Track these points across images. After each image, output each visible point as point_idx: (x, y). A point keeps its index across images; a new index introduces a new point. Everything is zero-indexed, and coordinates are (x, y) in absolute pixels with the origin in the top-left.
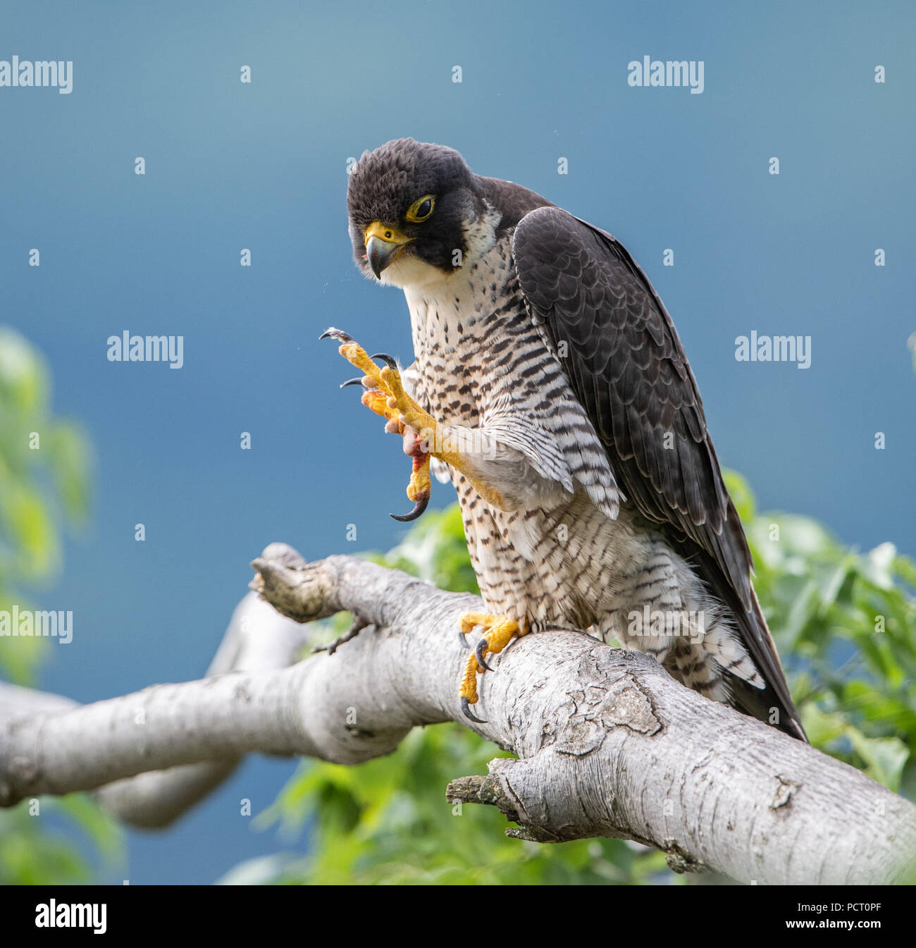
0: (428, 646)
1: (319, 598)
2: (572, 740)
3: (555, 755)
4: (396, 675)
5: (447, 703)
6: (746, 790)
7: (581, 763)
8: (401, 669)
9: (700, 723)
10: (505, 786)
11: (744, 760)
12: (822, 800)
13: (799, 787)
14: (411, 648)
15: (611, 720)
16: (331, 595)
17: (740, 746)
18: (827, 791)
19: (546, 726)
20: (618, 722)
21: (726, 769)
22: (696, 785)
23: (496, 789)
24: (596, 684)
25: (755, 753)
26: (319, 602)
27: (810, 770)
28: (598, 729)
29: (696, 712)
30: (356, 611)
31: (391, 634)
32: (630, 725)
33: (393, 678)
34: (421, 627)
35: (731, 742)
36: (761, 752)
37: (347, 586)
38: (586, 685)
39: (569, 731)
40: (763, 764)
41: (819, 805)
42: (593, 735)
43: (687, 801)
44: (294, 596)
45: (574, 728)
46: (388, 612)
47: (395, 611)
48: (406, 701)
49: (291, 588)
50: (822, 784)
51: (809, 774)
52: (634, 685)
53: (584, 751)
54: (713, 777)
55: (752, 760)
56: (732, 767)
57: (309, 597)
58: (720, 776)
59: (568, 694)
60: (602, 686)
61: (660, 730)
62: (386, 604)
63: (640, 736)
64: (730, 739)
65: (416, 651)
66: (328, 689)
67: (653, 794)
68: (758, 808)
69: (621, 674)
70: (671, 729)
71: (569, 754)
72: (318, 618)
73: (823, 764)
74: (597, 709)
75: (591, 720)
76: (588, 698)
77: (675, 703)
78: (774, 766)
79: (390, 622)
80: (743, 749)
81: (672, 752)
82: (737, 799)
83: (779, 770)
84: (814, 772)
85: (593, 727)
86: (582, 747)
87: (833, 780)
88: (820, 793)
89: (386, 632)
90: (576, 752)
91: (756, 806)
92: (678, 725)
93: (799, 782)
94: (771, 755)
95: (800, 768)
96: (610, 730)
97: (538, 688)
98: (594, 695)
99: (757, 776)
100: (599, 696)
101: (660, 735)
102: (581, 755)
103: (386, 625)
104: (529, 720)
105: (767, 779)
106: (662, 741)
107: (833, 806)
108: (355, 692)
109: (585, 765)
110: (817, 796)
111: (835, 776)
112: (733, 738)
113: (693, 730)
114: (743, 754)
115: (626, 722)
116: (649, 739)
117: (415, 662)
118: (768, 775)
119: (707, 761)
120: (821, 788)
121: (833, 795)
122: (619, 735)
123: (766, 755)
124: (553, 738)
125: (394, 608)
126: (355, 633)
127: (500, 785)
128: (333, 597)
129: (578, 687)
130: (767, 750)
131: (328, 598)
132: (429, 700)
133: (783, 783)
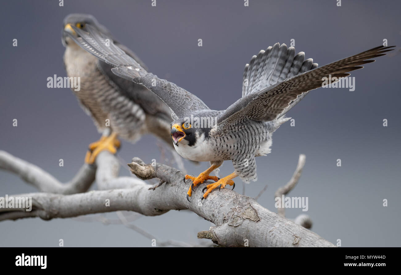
0: (184, 190)
1: (150, 174)
2: (233, 222)
3: (228, 226)
4: (174, 197)
5: (190, 207)
6: (285, 238)
7: (236, 228)
8: (175, 196)
9: (270, 219)
10: (214, 234)
11: (284, 230)
12: (308, 242)
13: (301, 239)
14: (179, 190)
15: (245, 217)
16: (154, 173)
17: (282, 226)
18: (309, 240)
19: (225, 217)
20: (246, 217)
21: (279, 232)
22: (270, 236)
23: (212, 235)
24: (239, 206)
25: (287, 228)
26: (150, 175)
27: (304, 234)
28: (241, 219)
29: (269, 215)
30: (161, 178)
31: (172, 186)
32: (250, 218)
33: (173, 198)
34: (182, 184)
35: (280, 225)
36: (289, 228)
37: (159, 172)
38: (236, 206)
39: (232, 219)
40: (290, 231)
41: (307, 244)
42: (240, 221)
43: (267, 241)
44: (142, 173)
45: (234, 219)
46: (171, 179)
47: (173, 179)
48: (175, 204)
49: (142, 171)
50: (307, 238)
51: (303, 235)
52: (251, 207)
53: (237, 225)
54: (275, 235)
55: (286, 230)
56: (281, 232)
57: (147, 173)
58: (277, 234)
59: (231, 209)
60: (241, 207)
61: (259, 220)
62: (171, 177)
63: (253, 222)
64: (279, 224)
65: (180, 191)
66: (150, 198)
67: (257, 238)
68: (289, 244)
69: (246, 204)
70: (262, 220)
71: (233, 226)
72: (149, 179)
73: (307, 232)
74: (240, 214)
75: (238, 217)
76: (238, 210)
77: (262, 213)
78: (293, 232)
79: (172, 182)
80: (284, 227)
81: (263, 226)
82: (282, 241)
83: (294, 233)
84: (305, 234)
85: (239, 219)
86: (236, 224)
87: (310, 237)
88: (307, 240)
89: (170, 185)
90: (234, 225)
91: (288, 243)
92: (264, 219)
93: (301, 237)
94: (292, 229)
95: (301, 233)
96: (244, 220)
97: (221, 206)
98: (239, 209)
99: (288, 235)
100: (240, 210)
101: (259, 222)
102: (236, 226)
103: (170, 183)
104: (219, 215)
105: (291, 236)
106: (259, 223)
107: (311, 244)
108: (159, 200)
109: (237, 229)
110: (306, 241)
111: (311, 236)
112: (280, 223)
113: (268, 221)
114: (284, 228)
115: (249, 218)
116: (256, 223)
117: (180, 194)
118: (292, 235)
119: (273, 230)
120: (307, 239)
121: (311, 241)
122: (247, 221)
123: (290, 229)
124: (227, 221)
125: (173, 178)
126: (161, 184)
127: (213, 234)
128: (154, 174)
129: (234, 207)
130: (290, 228)
131: (153, 174)
132: (184, 205)
133: (297, 237)
